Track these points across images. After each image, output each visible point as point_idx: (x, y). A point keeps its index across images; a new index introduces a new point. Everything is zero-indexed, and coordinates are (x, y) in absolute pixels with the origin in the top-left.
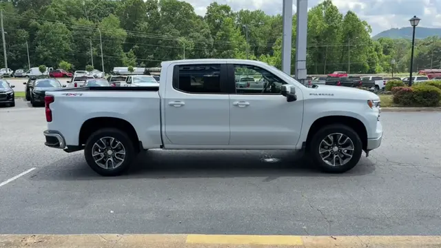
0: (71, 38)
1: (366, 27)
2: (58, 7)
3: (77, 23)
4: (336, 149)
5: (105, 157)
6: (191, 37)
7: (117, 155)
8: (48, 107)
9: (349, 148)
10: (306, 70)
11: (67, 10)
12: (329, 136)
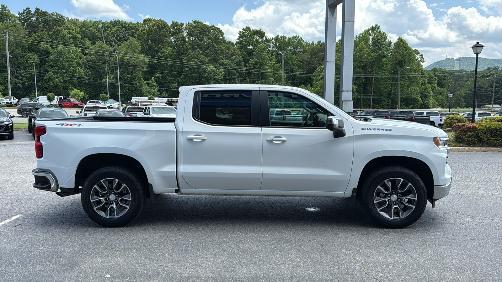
0: (84, 64)
1: (418, 56)
2: (72, 29)
3: (92, 47)
4: (394, 197)
5: (106, 204)
6: (220, 64)
7: (121, 201)
8: (38, 140)
9: (410, 197)
10: (352, 103)
11: (82, 32)
12: (385, 181)
